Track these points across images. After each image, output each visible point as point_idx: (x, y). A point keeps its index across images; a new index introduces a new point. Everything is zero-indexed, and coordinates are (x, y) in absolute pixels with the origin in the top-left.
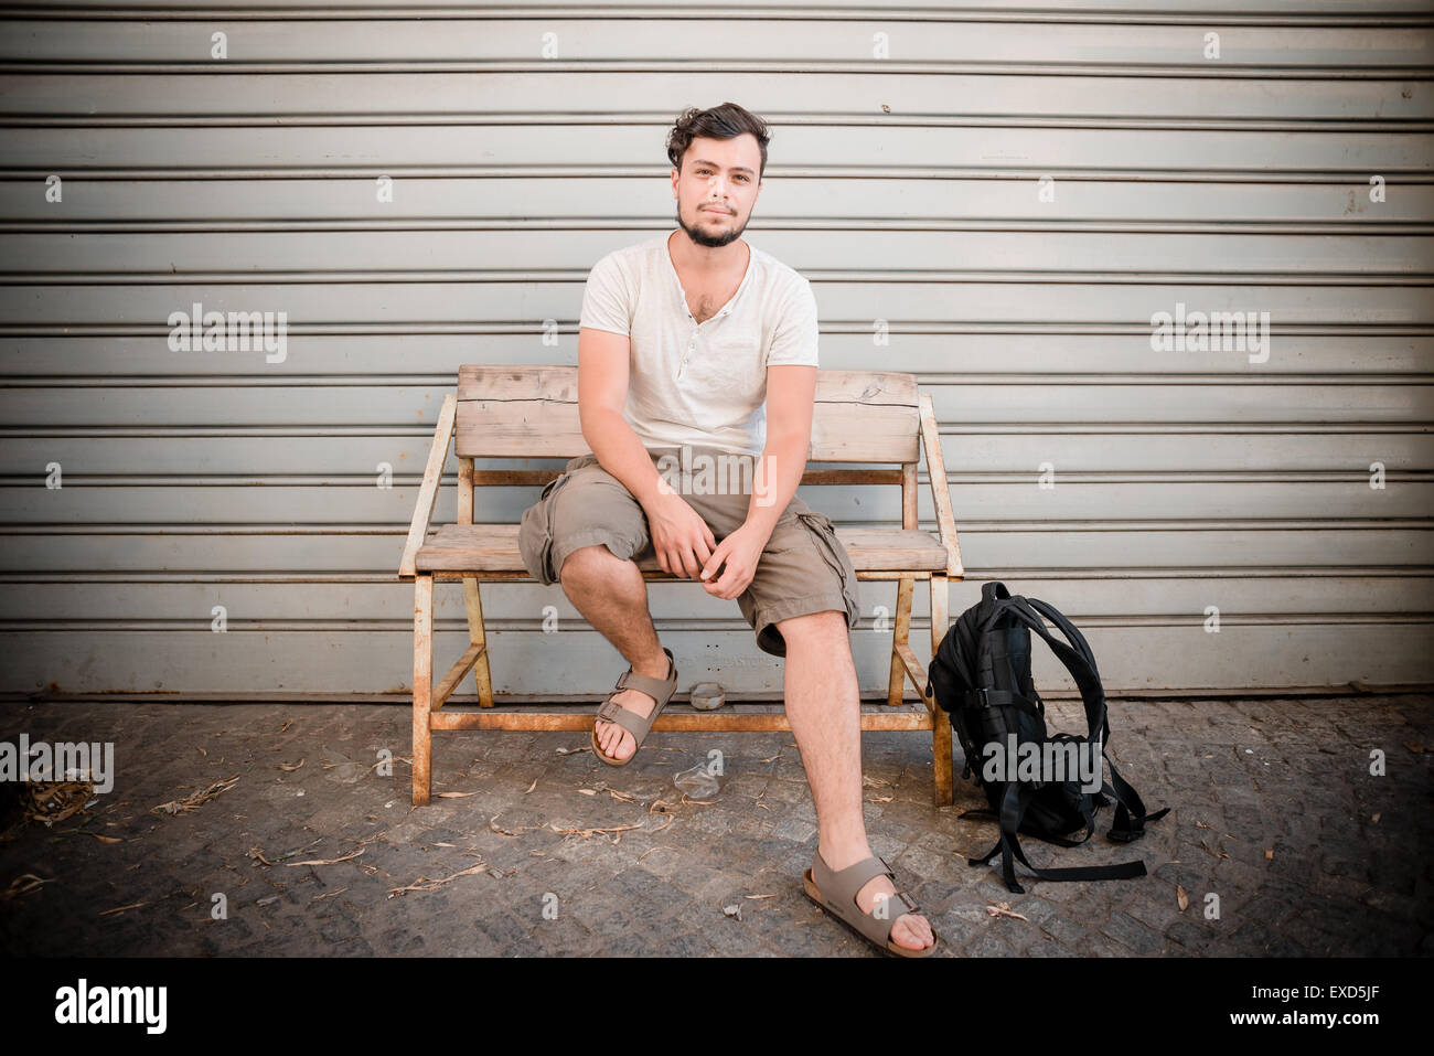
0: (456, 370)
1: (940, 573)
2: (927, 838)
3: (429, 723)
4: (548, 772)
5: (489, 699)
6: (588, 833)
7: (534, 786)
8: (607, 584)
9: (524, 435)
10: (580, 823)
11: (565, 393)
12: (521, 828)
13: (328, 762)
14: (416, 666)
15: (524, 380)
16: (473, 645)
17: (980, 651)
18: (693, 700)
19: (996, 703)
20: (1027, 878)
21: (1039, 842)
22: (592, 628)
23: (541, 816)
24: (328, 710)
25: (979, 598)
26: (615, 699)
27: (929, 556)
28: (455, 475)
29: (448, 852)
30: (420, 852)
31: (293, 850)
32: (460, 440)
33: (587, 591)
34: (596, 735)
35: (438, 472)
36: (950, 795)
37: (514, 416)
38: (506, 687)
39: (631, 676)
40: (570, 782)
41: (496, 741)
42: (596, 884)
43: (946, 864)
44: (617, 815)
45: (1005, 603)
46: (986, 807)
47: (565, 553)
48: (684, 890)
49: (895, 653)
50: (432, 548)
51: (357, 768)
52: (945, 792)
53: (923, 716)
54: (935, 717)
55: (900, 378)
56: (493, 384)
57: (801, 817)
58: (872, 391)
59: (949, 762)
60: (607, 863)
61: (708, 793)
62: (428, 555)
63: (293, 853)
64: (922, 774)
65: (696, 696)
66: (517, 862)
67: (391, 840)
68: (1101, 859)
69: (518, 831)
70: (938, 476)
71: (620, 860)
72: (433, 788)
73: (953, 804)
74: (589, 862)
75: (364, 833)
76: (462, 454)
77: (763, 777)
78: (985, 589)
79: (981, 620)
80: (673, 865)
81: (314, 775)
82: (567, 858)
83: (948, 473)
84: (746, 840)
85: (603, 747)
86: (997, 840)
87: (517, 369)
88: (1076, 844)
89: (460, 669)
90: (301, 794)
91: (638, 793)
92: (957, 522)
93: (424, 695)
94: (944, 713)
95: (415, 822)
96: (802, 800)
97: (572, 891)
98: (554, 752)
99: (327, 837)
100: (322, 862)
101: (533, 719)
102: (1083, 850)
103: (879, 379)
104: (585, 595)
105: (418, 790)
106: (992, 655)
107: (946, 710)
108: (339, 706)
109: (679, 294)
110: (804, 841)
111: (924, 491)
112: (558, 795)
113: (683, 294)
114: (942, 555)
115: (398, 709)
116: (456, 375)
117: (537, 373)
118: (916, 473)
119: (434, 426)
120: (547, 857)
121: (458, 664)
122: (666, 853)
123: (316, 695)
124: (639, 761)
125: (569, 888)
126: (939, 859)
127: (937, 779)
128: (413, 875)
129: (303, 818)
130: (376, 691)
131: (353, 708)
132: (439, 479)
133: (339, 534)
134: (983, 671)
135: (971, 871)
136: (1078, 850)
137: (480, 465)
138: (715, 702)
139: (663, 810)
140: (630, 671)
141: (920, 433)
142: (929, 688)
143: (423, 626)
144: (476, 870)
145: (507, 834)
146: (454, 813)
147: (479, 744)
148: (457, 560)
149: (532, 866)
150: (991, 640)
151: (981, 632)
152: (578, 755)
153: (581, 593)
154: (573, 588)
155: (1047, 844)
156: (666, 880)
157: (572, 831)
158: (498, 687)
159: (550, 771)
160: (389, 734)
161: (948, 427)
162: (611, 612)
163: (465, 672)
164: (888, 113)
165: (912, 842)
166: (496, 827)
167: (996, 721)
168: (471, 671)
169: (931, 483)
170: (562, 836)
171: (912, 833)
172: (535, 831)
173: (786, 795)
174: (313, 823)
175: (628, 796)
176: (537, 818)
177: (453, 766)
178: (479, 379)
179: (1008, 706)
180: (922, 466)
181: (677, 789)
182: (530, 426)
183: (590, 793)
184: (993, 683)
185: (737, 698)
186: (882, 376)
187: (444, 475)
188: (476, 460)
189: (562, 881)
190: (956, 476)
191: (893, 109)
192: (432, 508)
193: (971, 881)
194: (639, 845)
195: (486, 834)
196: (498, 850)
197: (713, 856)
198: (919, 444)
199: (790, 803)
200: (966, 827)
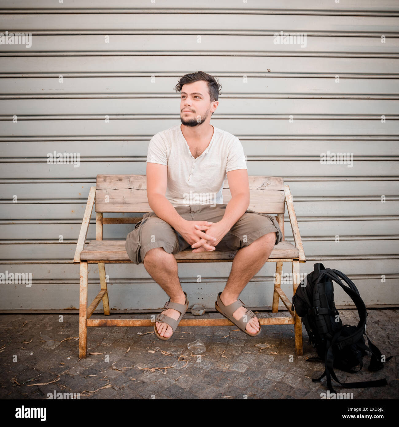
0: (95, 176)
1: (296, 259)
2: (294, 370)
3: (86, 324)
4: (134, 343)
5: (108, 312)
6: (153, 370)
7: (129, 349)
8: (163, 263)
9: (124, 203)
10: (149, 365)
11: (140, 186)
12: (125, 368)
13: (43, 340)
14: (80, 300)
15: (123, 181)
16: (102, 290)
17: (314, 292)
18: (192, 311)
19: (321, 314)
20: (337, 387)
21: (341, 371)
22: (155, 282)
23: (133, 362)
24: (41, 317)
25: (312, 269)
26: (163, 313)
27: (292, 252)
28: (95, 219)
29: (95, 379)
30: (83, 379)
31: (30, 379)
32: (97, 205)
33: (155, 266)
34: (156, 328)
35: (88, 219)
36: (302, 351)
37: (120, 195)
38: (115, 306)
39: (170, 303)
40: (144, 347)
41: (112, 330)
42: (158, 392)
43: (303, 381)
44: (164, 362)
45: (324, 272)
46: (317, 356)
47: (146, 251)
48: (195, 395)
49: (275, 291)
50: (87, 251)
51: (55, 342)
52: (300, 350)
53: (290, 318)
54: (295, 319)
55: (276, 179)
56: (110, 182)
57: (241, 361)
58: (265, 185)
59: (302, 337)
60: (162, 383)
61: (202, 351)
62: (85, 254)
63: (30, 380)
64: (289, 342)
65: (193, 310)
66: (125, 383)
67: (71, 374)
68: (366, 378)
69: (124, 369)
70: (293, 219)
71: (167, 381)
72: (87, 350)
73: (303, 355)
74: (154, 382)
75: (59, 371)
76: (98, 211)
77: (224, 344)
78: (315, 266)
79: (314, 279)
80: (189, 383)
81: (37, 345)
82: (145, 380)
83: (297, 217)
84: (219, 372)
85: (159, 332)
86: (323, 370)
87: (120, 176)
88: (356, 372)
89: (97, 300)
90: (32, 354)
91: (172, 352)
92: (302, 237)
93: (84, 312)
94: (299, 317)
95: (80, 365)
96: (240, 354)
97: (148, 395)
98: (136, 335)
99: (44, 373)
100: (42, 384)
101: (129, 321)
102: (359, 374)
103: (268, 179)
104: (154, 268)
105: (81, 352)
106: (319, 293)
107: (300, 316)
108: (46, 315)
109: (187, 148)
110: (243, 372)
111: (287, 225)
112: (139, 353)
113: (188, 147)
114: (297, 252)
115: (70, 316)
116: (95, 178)
117: (128, 178)
118: (283, 217)
119: (87, 199)
120: (136, 380)
121: (96, 298)
122: (186, 378)
123: (36, 310)
124: (174, 338)
125: (147, 394)
126: (300, 379)
127: (296, 344)
128: (81, 389)
129: (33, 364)
130: (61, 309)
131: (52, 316)
132: (89, 221)
133: (46, 244)
134: (315, 300)
135: (313, 384)
136: (357, 374)
137: (105, 216)
138: (202, 312)
139: (183, 359)
140: (170, 301)
141: (285, 201)
142: (293, 307)
143: (83, 283)
144: (108, 387)
145: (119, 371)
146: (96, 361)
147: (105, 331)
148: (98, 256)
149: (131, 385)
150: (318, 287)
151: (315, 284)
152: (147, 335)
153: (152, 268)
154: (149, 266)
155: (343, 372)
156: (187, 390)
157: (146, 369)
158: (112, 306)
159: (135, 342)
160: (67, 327)
161: (298, 198)
162: (163, 275)
163: (100, 301)
164: (270, 72)
165: (288, 371)
166: (115, 367)
167: (321, 321)
168: (102, 301)
169: (290, 221)
170: (142, 371)
171: (287, 368)
172: (131, 369)
173: (234, 352)
174: (37, 367)
175: (168, 353)
176: (131, 363)
177: (95, 341)
178: (105, 180)
179: (326, 314)
180: (286, 214)
181: (188, 350)
182: (126, 199)
183: (153, 352)
184: (320, 305)
185: (210, 310)
186: (269, 178)
187: (91, 219)
188: (103, 213)
189: (143, 391)
190: (301, 218)
191: (272, 71)
192: (86, 234)
193: (314, 389)
194: (175, 375)
195: (111, 371)
196: (116, 377)
197: (206, 379)
198: (285, 206)
199: (236, 356)
200: (309, 365)
